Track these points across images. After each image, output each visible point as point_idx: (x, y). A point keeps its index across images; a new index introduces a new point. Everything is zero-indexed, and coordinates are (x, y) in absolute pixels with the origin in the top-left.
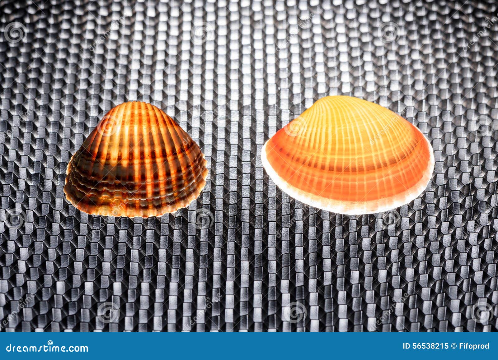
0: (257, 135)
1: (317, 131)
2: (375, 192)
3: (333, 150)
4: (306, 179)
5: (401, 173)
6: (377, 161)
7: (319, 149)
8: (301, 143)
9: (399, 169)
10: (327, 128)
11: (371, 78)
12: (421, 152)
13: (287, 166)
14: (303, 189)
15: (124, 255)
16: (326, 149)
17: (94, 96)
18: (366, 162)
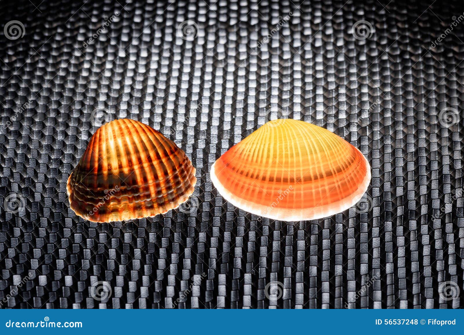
0: (210, 155)
1: (260, 147)
2: (312, 200)
3: (274, 163)
4: (248, 190)
5: (336, 185)
6: (314, 172)
7: (261, 162)
8: (246, 158)
9: (335, 180)
10: (269, 144)
11: (320, 108)
12: (358, 168)
13: (232, 179)
14: (245, 198)
15: (77, 254)
16: (267, 162)
17: (61, 124)
18: (303, 173)
